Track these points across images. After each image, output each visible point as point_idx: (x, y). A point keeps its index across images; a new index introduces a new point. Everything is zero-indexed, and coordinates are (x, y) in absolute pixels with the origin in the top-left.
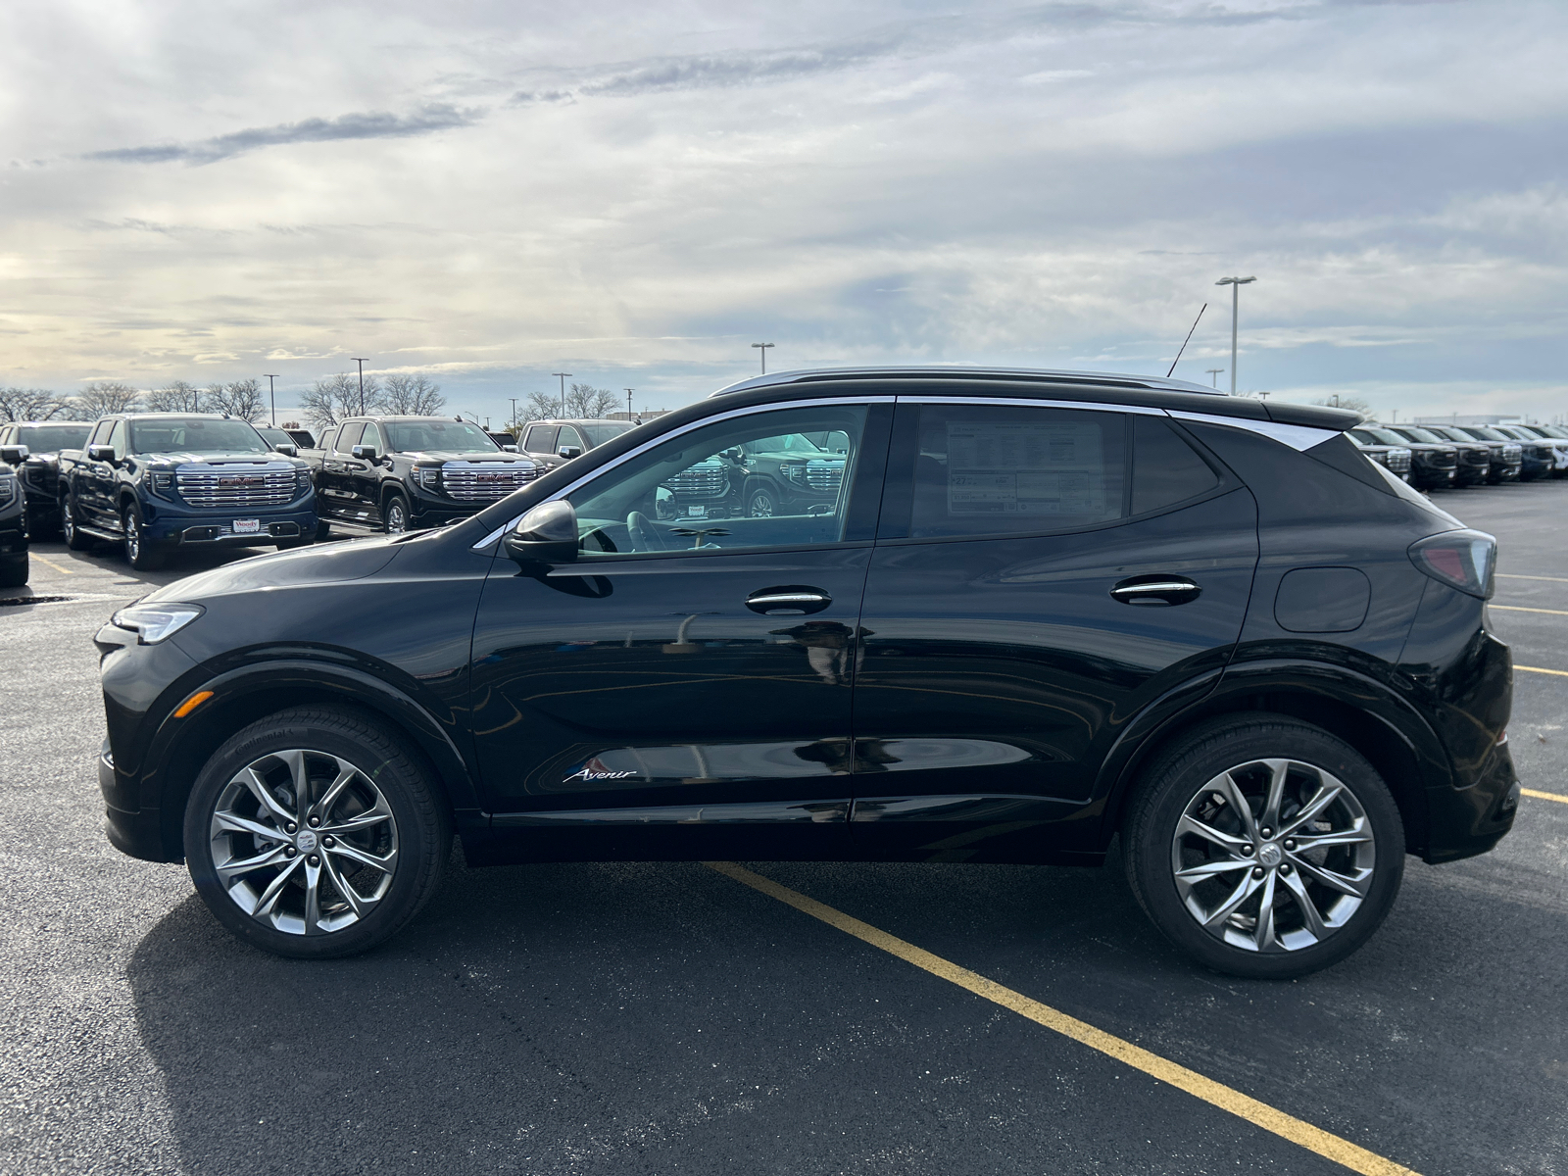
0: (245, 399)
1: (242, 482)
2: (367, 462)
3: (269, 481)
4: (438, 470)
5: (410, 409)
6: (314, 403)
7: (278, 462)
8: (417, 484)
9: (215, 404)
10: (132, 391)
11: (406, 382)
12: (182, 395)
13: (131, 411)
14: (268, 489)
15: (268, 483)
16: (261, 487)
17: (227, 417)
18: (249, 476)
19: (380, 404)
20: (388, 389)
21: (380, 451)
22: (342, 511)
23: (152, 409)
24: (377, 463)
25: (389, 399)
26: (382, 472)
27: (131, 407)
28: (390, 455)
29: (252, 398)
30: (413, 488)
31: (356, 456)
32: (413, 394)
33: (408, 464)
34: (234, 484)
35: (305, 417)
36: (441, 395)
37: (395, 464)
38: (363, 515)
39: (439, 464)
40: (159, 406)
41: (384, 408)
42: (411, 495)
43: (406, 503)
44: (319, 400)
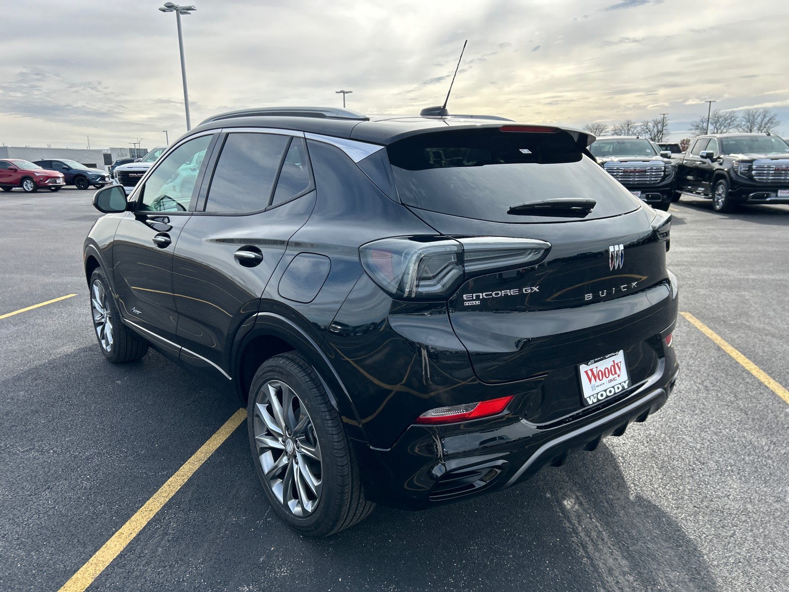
0: (659, 127)
1: (635, 171)
2: (708, 160)
3: (649, 171)
4: (750, 164)
5: (755, 128)
6: (697, 127)
7: (657, 161)
8: (736, 172)
9: (644, 130)
10: (605, 126)
11: (756, 113)
12: (628, 127)
13: (603, 136)
14: (648, 175)
15: (648, 172)
16: (644, 174)
17: (638, 138)
18: (639, 168)
19: (737, 126)
20: (744, 117)
21: (717, 154)
22: (690, 187)
23: (613, 135)
24: (713, 161)
25: (743, 123)
26: (716, 165)
27: (604, 134)
28: (722, 156)
29: (663, 126)
30: (733, 175)
31: (702, 157)
32: (759, 119)
33: (731, 161)
34: (631, 172)
35: (692, 135)
36: (777, 119)
37: (724, 162)
38: (701, 189)
39: (751, 161)
40: (616, 133)
41: (739, 128)
42: (731, 178)
43: (727, 181)
44: (701, 126)
